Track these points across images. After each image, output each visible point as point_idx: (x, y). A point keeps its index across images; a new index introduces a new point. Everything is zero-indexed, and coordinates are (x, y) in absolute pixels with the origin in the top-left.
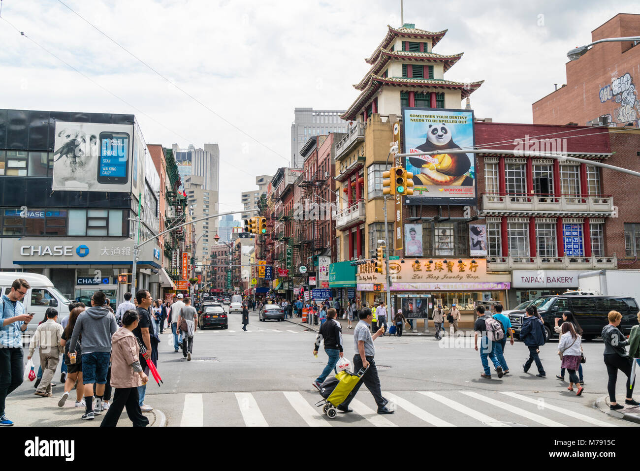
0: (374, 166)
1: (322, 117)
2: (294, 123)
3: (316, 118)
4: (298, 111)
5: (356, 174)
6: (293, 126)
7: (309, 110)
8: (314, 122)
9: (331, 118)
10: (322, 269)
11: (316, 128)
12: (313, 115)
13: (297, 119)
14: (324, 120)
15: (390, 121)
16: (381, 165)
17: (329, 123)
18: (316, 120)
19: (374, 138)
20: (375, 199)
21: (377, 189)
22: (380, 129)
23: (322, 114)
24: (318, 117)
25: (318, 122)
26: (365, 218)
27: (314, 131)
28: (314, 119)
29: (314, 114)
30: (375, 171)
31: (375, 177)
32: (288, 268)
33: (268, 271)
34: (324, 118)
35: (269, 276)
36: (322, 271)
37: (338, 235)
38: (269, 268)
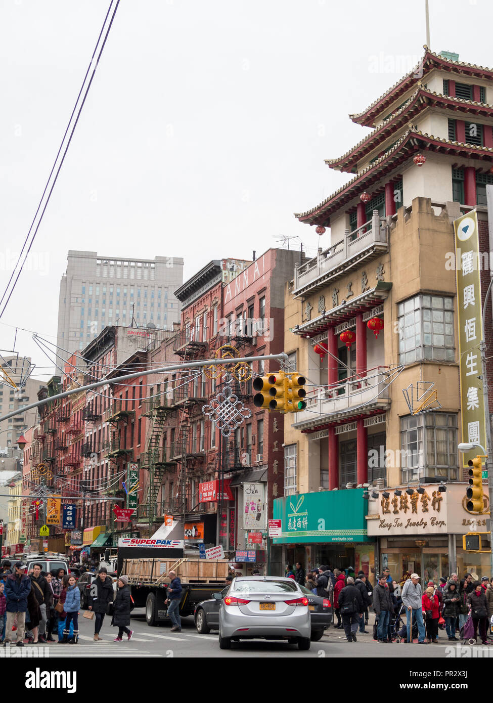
0: (422, 299)
1: (112, 269)
2: (65, 275)
3: (102, 269)
4: (73, 256)
5: (358, 319)
6: (64, 280)
7: (92, 256)
8: (98, 274)
9: (126, 270)
10: (250, 506)
11: (101, 284)
12: (98, 265)
13: (70, 269)
14: (115, 273)
15: (449, 214)
16: (433, 298)
17: (122, 278)
18: (101, 273)
19: (421, 244)
20: (422, 363)
21: (426, 344)
22: (431, 227)
23: (112, 263)
24: (105, 268)
25: (105, 275)
26: (390, 404)
27: (98, 289)
28: (98, 269)
29: (99, 262)
30: (423, 308)
31: (423, 321)
32: (130, 506)
33: (69, 513)
34: (115, 270)
35: (69, 522)
36: (250, 510)
37: (288, 439)
38: (70, 508)
